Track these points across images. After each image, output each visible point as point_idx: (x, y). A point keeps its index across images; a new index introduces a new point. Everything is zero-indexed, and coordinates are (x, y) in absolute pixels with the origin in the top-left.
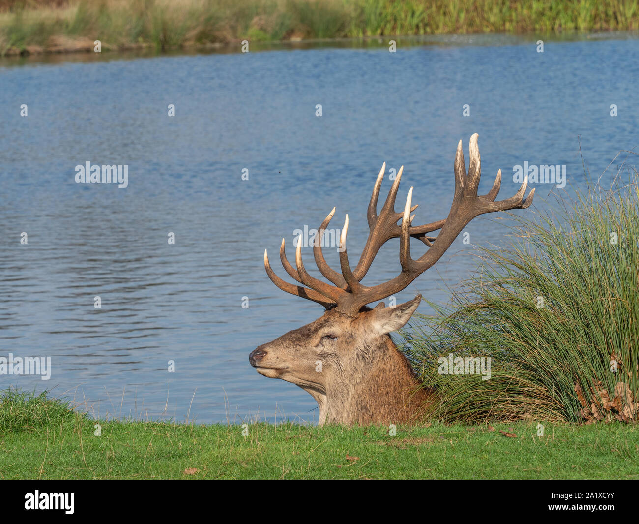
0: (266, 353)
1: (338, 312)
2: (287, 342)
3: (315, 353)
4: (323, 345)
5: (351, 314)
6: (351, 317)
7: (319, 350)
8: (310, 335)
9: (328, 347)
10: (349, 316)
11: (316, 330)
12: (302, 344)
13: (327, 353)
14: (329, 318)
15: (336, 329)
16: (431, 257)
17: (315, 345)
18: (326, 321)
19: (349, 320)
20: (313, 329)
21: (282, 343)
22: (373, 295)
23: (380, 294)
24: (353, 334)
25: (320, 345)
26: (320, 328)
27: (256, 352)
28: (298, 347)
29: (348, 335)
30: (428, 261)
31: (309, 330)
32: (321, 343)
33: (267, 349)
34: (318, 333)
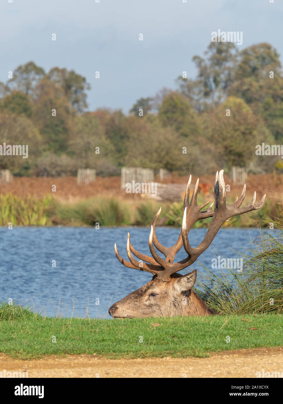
0: (117, 308)
1: (158, 279)
2: (129, 300)
3: (146, 305)
4: (150, 300)
5: (165, 280)
6: (165, 281)
7: (147, 303)
8: (142, 294)
9: (152, 301)
10: (164, 281)
11: (146, 291)
12: (138, 300)
13: (152, 304)
14: (153, 283)
15: (157, 290)
16: (204, 245)
17: (145, 300)
18: (151, 285)
19: (165, 283)
20: (144, 290)
21: (126, 301)
22: (175, 268)
23: (179, 267)
24: (167, 291)
25: (148, 300)
26: (147, 290)
27: (112, 307)
28: (136, 302)
29: (164, 292)
30: (202, 247)
31: (142, 291)
32: (149, 299)
33: (118, 306)
34: (147, 293)
